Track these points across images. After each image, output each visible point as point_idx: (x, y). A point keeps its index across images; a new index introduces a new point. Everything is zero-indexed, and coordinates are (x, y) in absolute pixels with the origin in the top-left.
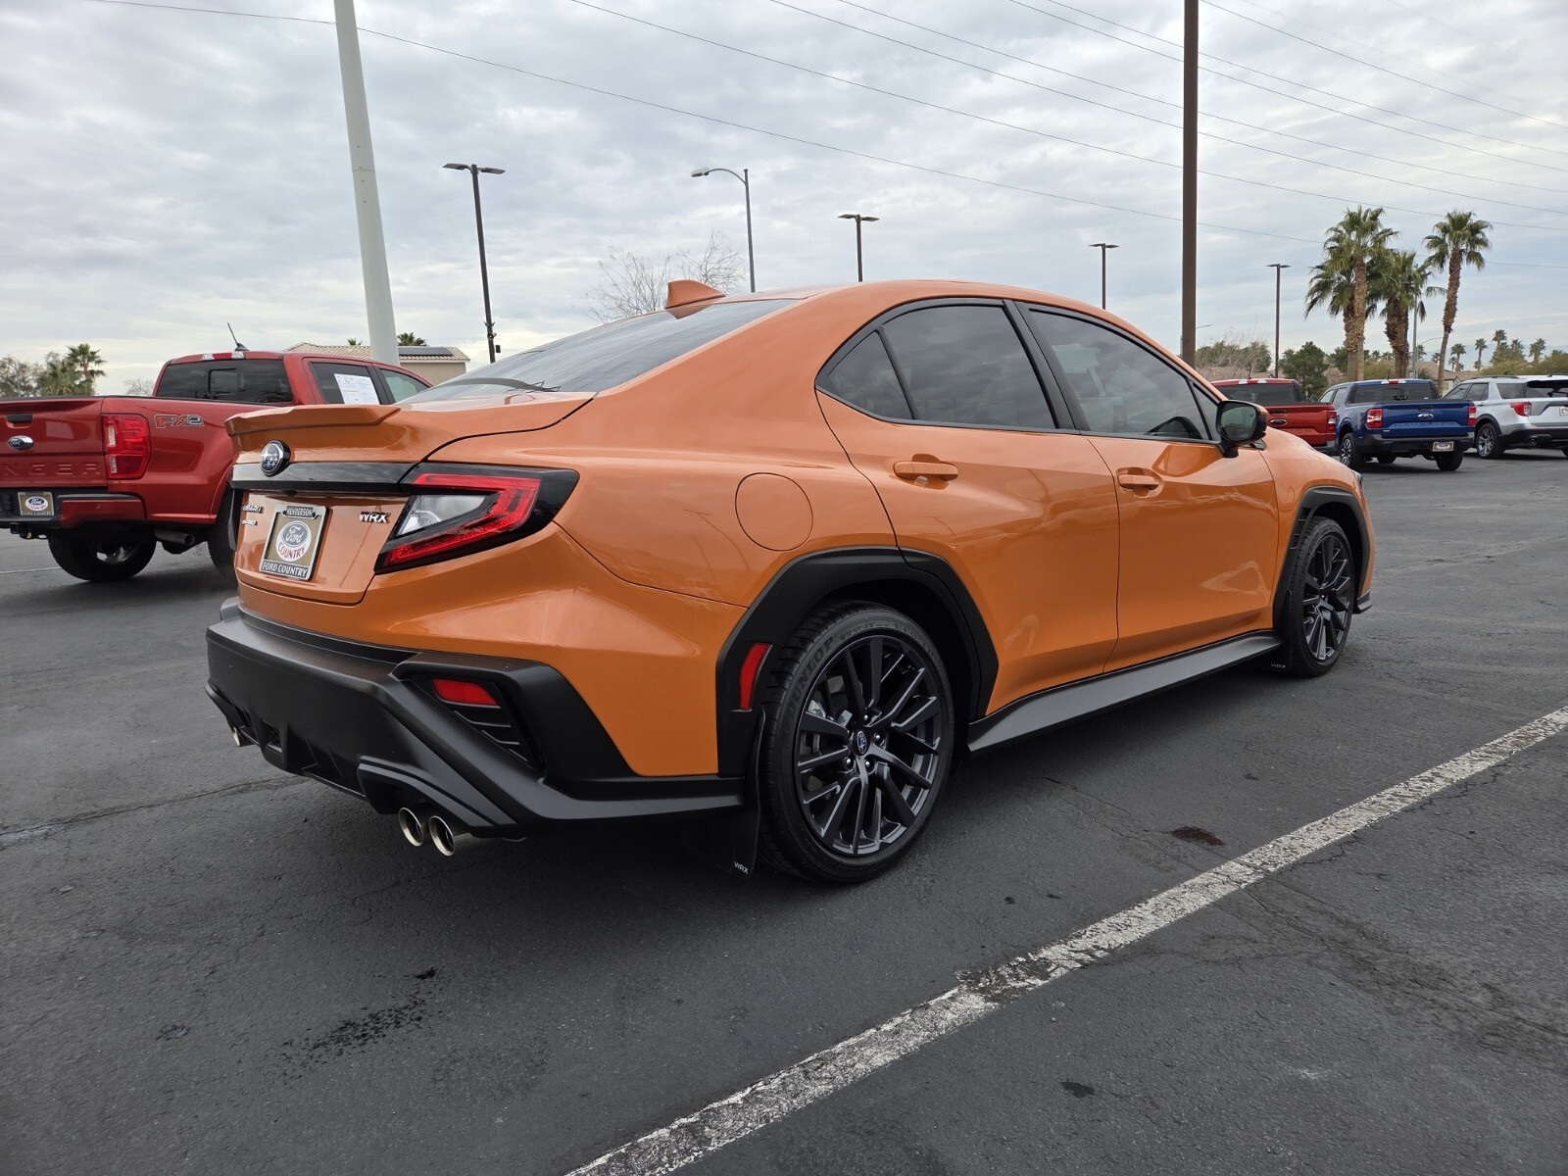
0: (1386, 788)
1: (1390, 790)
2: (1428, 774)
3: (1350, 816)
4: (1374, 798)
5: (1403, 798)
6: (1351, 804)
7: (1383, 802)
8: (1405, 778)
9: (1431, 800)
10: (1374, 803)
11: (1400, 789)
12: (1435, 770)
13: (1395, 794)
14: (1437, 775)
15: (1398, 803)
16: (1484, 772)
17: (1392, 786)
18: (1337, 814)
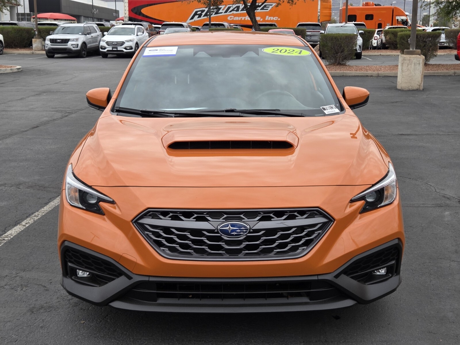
0: (40, 218)
1: (39, 217)
2: (27, 225)
3: (49, 208)
4: (43, 214)
5: (35, 216)
6: (49, 211)
7: (41, 213)
8: (35, 222)
9: (27, 217)
10: (43, 213)
11: (36, 218)
12: (25, 227)
13: (38, 216)
14: (24, 226)
15: (36, 214)
16: (8, 231)
17: (39, 219)
18: (52, 208)
